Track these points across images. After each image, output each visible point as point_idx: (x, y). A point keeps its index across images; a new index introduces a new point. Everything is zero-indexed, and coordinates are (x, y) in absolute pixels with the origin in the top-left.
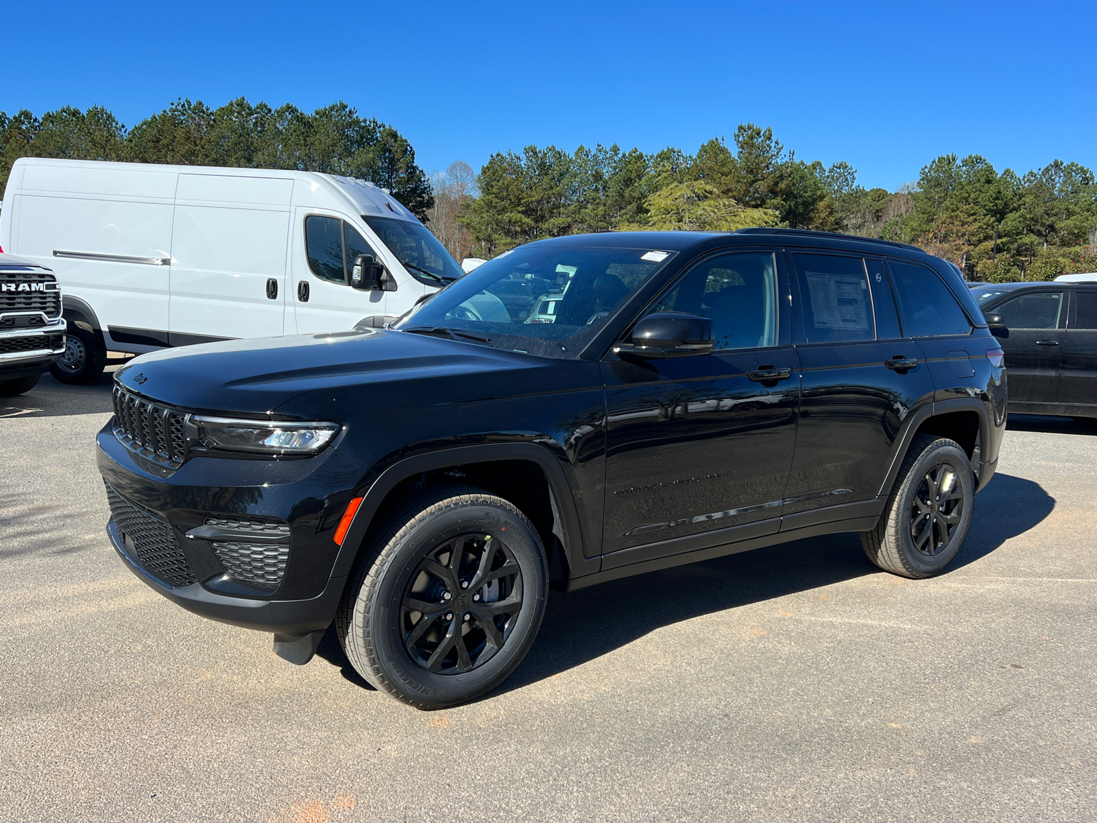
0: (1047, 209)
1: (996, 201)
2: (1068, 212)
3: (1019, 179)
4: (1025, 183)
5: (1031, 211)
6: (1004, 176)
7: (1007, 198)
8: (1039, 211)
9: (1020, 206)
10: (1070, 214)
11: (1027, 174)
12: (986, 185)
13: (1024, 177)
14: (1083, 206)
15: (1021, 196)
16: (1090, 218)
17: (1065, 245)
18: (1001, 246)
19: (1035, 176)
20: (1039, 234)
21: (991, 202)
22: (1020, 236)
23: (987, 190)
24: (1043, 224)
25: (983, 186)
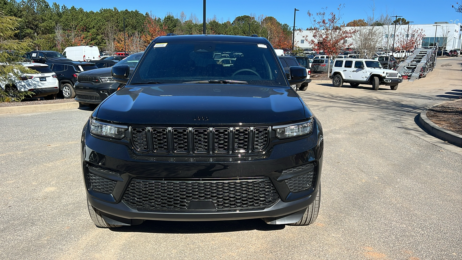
0: (33, 18)
1: (11, 13)
2: (42, 19)
3: (18, 3)
4: (21, 5)
5: (27, 18)
6: (11, 2)
7: (15, 12)
8: (30, 18)
9: (21, 16)
10: (44, 21)
11: (21, 1)
12: (5, 5)
13: (20, 3)
14: (48, 17)
15: (21, 11)
16: (52, 22)
17: (44, 34)
18: (17, 34)
19: (25, 3)
20: (32, 28)
21: (9, 13)
22: (25, 29)
23: (6, 8)
24: (33, 25)
25: (3, 6)
